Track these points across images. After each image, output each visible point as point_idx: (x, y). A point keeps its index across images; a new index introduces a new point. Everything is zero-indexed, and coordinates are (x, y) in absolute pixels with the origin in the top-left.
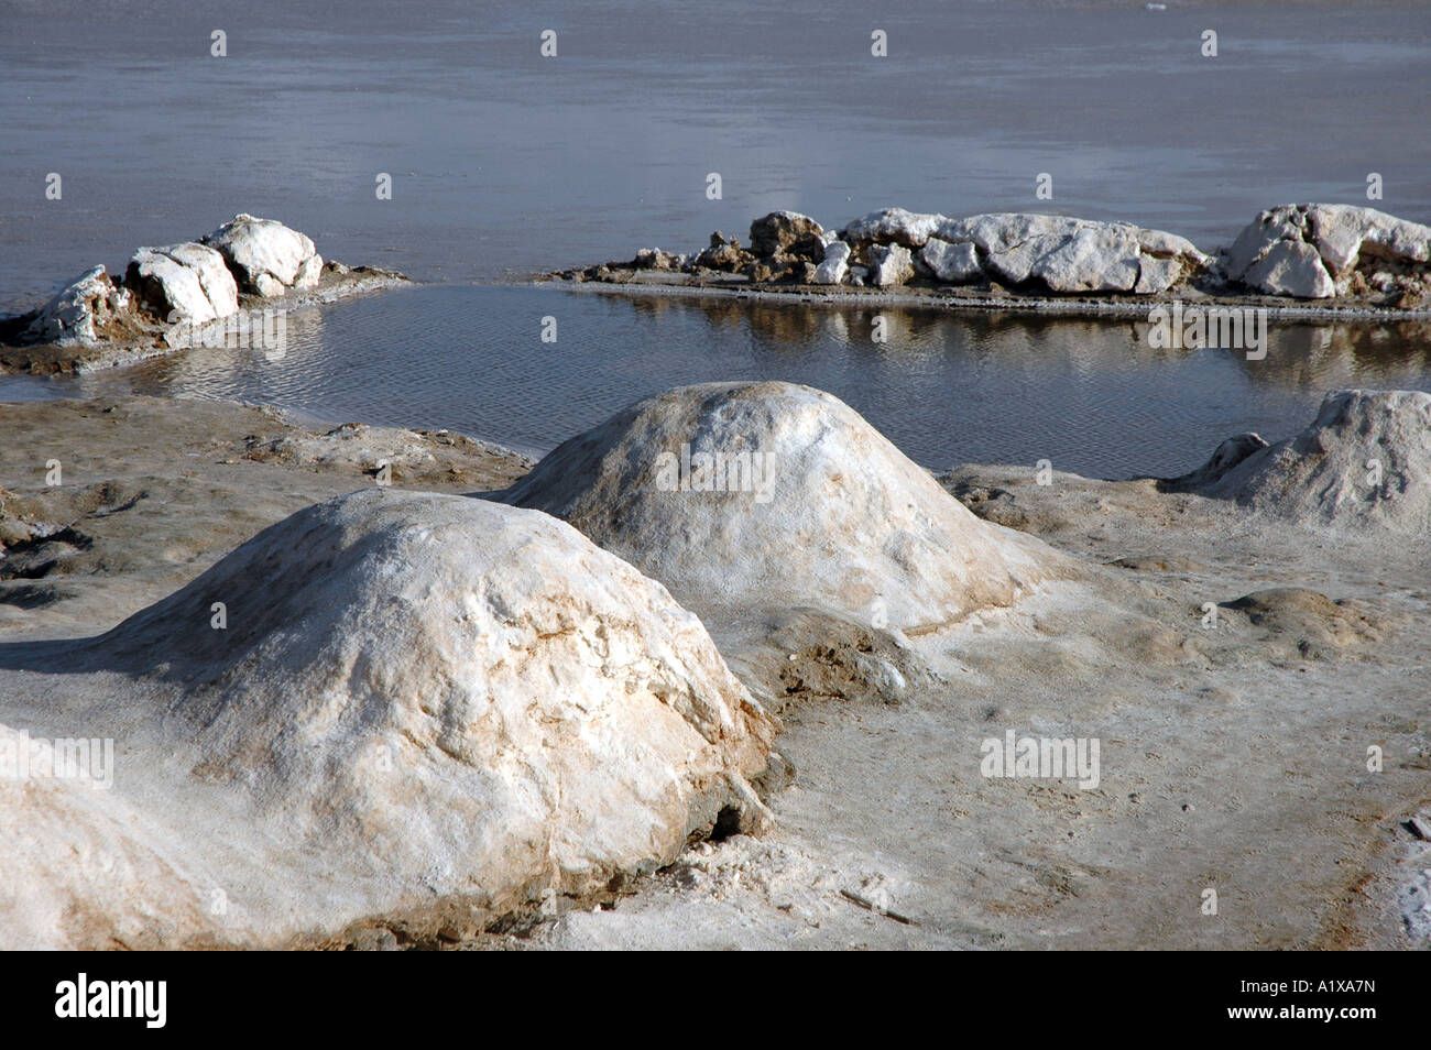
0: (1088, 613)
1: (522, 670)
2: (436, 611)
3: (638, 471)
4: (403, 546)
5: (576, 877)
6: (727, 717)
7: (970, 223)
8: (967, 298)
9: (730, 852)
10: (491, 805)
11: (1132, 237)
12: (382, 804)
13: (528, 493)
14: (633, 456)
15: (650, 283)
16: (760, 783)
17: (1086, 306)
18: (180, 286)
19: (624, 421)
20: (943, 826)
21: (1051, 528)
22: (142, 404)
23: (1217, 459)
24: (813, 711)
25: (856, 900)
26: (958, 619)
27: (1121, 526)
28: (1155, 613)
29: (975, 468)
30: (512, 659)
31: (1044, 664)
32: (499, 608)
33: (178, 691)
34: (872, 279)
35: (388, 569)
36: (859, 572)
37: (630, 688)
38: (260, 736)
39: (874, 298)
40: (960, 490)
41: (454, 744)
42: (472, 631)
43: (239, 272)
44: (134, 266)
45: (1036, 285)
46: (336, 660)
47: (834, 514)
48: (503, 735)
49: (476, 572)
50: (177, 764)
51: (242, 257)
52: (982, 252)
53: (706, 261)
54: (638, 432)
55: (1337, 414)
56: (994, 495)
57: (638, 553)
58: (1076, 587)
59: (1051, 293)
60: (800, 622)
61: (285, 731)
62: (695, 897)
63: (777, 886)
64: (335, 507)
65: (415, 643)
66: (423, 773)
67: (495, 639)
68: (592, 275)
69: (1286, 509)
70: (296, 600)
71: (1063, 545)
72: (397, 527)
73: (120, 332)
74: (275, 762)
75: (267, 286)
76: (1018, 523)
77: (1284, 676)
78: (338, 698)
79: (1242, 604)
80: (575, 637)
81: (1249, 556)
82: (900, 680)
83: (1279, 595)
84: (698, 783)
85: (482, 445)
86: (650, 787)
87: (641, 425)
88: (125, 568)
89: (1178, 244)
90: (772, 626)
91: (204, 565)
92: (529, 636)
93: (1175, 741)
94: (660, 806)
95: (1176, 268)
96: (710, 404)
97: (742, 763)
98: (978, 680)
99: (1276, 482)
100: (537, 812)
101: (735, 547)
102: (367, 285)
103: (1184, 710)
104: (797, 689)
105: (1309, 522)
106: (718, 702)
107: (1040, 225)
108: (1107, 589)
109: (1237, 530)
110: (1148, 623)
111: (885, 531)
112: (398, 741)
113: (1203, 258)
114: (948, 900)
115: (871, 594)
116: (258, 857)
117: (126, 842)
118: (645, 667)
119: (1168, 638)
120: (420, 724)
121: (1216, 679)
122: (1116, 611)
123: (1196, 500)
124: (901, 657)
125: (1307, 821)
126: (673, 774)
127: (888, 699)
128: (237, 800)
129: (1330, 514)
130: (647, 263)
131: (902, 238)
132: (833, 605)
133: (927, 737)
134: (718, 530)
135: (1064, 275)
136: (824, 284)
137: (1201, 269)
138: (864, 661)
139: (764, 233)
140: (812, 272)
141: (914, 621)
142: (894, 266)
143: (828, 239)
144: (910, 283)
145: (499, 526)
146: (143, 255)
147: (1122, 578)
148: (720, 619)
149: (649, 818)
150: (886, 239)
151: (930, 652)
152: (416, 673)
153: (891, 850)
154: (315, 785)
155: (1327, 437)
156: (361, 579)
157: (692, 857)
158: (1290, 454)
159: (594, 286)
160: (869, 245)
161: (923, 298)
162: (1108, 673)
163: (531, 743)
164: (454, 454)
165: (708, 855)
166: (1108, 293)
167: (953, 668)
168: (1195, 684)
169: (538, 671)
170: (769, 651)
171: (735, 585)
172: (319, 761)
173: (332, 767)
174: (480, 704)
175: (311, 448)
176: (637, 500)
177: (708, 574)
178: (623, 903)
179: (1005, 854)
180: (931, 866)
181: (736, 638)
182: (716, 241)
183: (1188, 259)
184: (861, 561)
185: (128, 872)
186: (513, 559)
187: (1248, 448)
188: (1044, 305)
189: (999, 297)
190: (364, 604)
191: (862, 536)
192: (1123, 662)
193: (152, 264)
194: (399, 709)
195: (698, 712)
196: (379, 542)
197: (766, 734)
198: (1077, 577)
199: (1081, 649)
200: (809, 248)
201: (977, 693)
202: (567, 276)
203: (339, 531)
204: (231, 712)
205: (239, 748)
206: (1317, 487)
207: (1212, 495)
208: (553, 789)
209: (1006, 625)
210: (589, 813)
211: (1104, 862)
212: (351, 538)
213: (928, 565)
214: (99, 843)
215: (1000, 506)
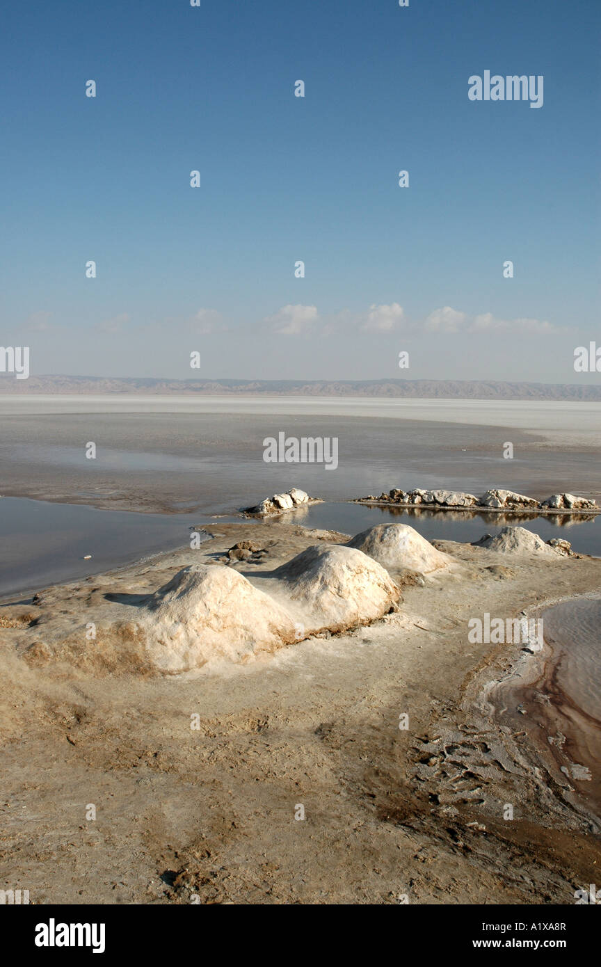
0: (459, 570)
1: (353, 580)
2: (337, 568)
3: (372, 541)
4: (330, 555)
5: (363, 620)
6: (392, 590)
7: (432, 492)
8: (431, 506)
9: (392, 616)
10: (347, 606)
11: (463, 495)
12: (326, 605)
13: (352, 544)
14: (372, 537)
15: (370, 502)
16: (397, 602)
17: (454, 508)
18: (282, 502)
19: (370, 531)
20: (432, 611)
21: (450, 552)
22: (275, 524)
23: (482, 539)
24: (407, 588)
25: (416, 626)
26: (433, 570)
27: (464, 552)
28: (472, 570)
29: (435, 540)
30: (351, 578)
31: (451, 579)
32: (349, 568)
33: (288, 582)
34: (413, 502)
35: (327, 560)
36: (415, 561)
37: (373, 583)
38: (303, 591)
39: (413, 506)
40: (433, 544)
41: (340, 594)
42: (344, 572)
43: (293, 499)
44: (274, 498)
45: (445, 504)
46: (318, 577)
47: (410, 549)
48: (349, 593)
49: (344, 561)
50: (288, 596)
51: (293, 497)
52: (434, 497)
53: (381, 498)
54: (372, 533)
55: (505, 531)
56: (439, 545)
57: (372, 556)
58: (456, 564)
59: (447, 505)
60: (404, 570)
61: (308, 590)
62: (385, 624)
63: (401, 623)
64: (317, 547)
65: (333, 574)
66: (334, 600)
67: (348, 574)
68: (359, 500)
69: (496, 550)
70: (310, 565)
71: (453, 555)
72: (329, 552)
73: (271, 511)
74: (306, 597)
75: (298, 502)
76: (444, 551)
77: (497, 583)
78: (318, 584)
79: (488, 568)
80: (363, 574)
81: (489, 558)
82: (423, 582)
83: (495, 566)
84: (386, 602)
85: (340, 534)
86: (377, 603)
87: (373, 531)
88: (275, 557)
89: (472, 496)
90: (399, 571)
91: (291, 558)
92: (354, 573)
93: (477, 595)
94: (379, 607)
95: (471, 501)
96: (386, 527)
97: (394, 598)
98: (438, 582)
99: (493, 544)
100: (356, 607)
101: (391, 556)
102: (317, 502)
103: (478, 589)
104: (404, 584)
105: (500, 552)
106: (390, 587)
107: (445, 493)
108: (462, 565)
109: (486, 553)
110: (471, 572)
111: (420, 553)
112: (329, 593)
113: (477, 499)
114: (434, 626)
115: (418, 565)
116: (303, 615)
117: (279, 612)
118: (376, 580)
119: (474, 575)
120: (334, 590)
121: (484, 583)
122: (465, 569)
123: (478, 547)
124: (423, 578)
125: (503, 611)
126: (382, 601)
127: (421, 586)
128: (299, 604)
129: (504, 550)
130: (370, 498)
131: (419, 494)
132: (410, 567)
133: (429, 594)
134: (388, 552)
135: (450, 502)
136: (404, 503)
137: (476, 501)
138: (416, 579)
139: (392, 493)
140: (402, 500)
141: (426, 570)
142: (418, 499)
143: (404, 494)
144: (420, 503)
145: (348, 552)
146: (275, 496)
147: (465, 562)
148: (389, 570)
149: (377, 609)
150: (416, 495)
151: (428, 576)
152: (333, 580)
153: (424, 616)
154: (314, 601)
155: (503, 535)
156: (322, 562)
157: (385, 617)
158: (496, 539)
159: (359, 503)
160: (413, 496)
161: (423, 506)
162: (464, 581)
163: (354, 594)
164: (334, 535)
165: (388, 616)
166: (458, 506)
167: (432, 580)
168: (480, 584)
169: (356, 580)
170: (399, 576)
171: (391, 563)
172: (314, 597)
173: (317, 598)
174: (345, 586)
175: (307, 533)
176: (372, 546)
177: (386, 561)
178: (372, 625)
179: (445, 617)
180: (431, 619)
181: (392, 573)
182: (383, 494)
183: (474, 499)
184: (415, 559)
185: (279, 617)
186: (351, 558)
187: (488, 537)
188: (446, 507)
189: (438, 506)
190: (323, 566)
191: (416, 554)
192: (466, 579)
193: (277, 498)
194: (330, 587)
195: (386, 588)
196: (326, 555)
197: (398, 593)
198: (457, 562)
199: (458, 577)
200: (401, 496)
201: (438, 585)
202: (354, 501)
203: (318, 552)
204: (298, 587)
205: (299, 594)
206: (502, 545)
207: (481, 546)
208: (359, 603)
209: (443, 572)
210: (366, 608)
211: (464, 619)
212: (320, 554)
213: (428, 559)
214: (274, 612)
215: (441, 548)
